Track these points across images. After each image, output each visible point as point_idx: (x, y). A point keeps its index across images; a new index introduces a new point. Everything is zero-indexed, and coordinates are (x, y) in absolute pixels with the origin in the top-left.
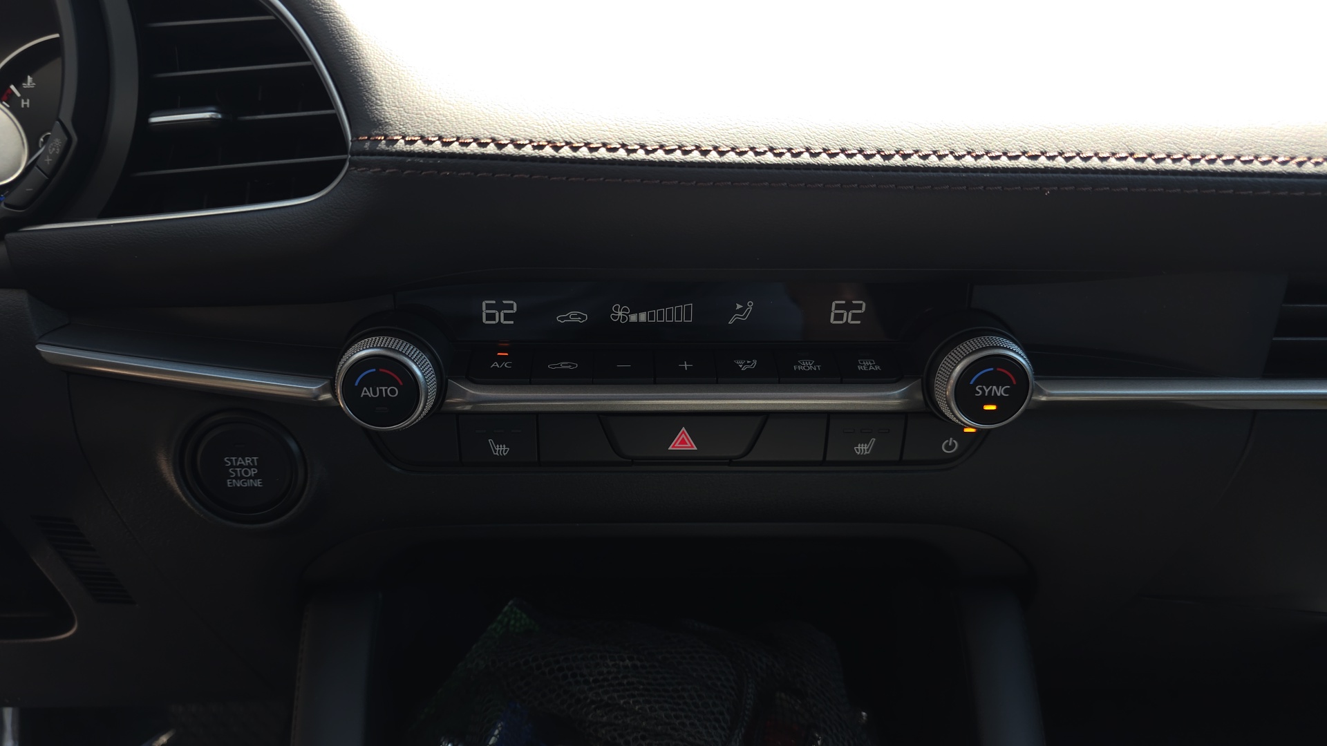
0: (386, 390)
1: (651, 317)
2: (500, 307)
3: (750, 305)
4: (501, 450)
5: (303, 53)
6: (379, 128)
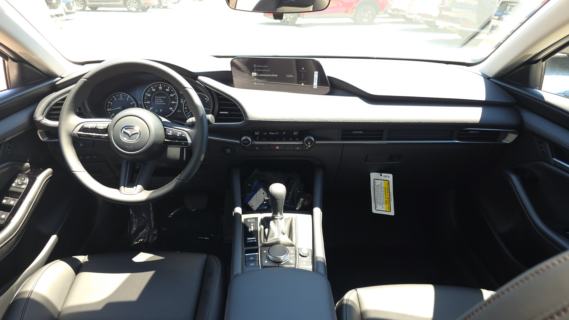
0: (246, 142)
1: (274, 133)
2: (257, 133)
3: (285, 132)
4: (257, 148)
5: (238, 107)
6: (248, 117)
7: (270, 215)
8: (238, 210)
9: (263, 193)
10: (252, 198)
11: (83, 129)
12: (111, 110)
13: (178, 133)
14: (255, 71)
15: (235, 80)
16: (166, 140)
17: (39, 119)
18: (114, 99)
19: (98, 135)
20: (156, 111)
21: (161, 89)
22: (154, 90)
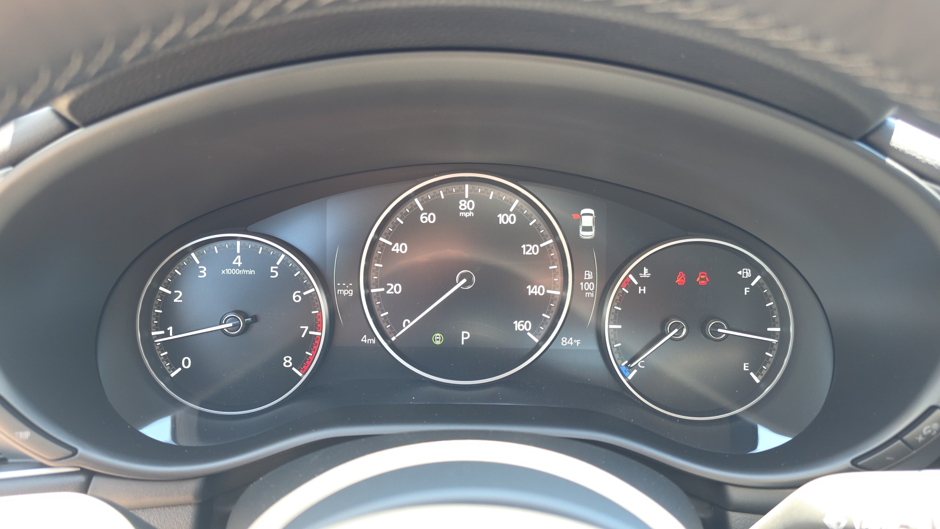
20: (438, 343)
21: (471, 214)
22: (428, 219)
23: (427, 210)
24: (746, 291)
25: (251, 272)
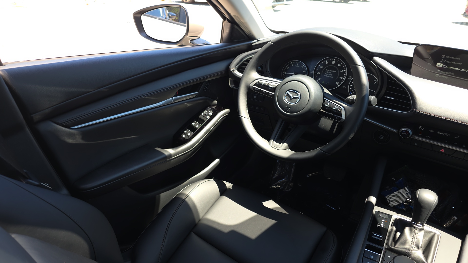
0: (405, 134)
1: (443, 134)
2: (422, 127)
3: (459, 136)
4: (416, 144)
5: (408, 95)
6: (416, 108)
7: (409, 219)
8: (373, 199)
9: (407, 194)
10: (392, 193)
11: (258, 84)
12: (286, 74)
13: (335, 107)
14: (441, 61)
15: (413, 67)
16: (321, 110)
17: (232, 69)
18: (292, 65)
19: (267, 91)
20: (323, 83)
21: (334, 64)
22: (327, 63)
23: (327, 62)
24: (374, 83)
25: (299, 67)
